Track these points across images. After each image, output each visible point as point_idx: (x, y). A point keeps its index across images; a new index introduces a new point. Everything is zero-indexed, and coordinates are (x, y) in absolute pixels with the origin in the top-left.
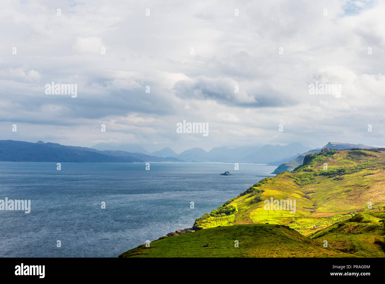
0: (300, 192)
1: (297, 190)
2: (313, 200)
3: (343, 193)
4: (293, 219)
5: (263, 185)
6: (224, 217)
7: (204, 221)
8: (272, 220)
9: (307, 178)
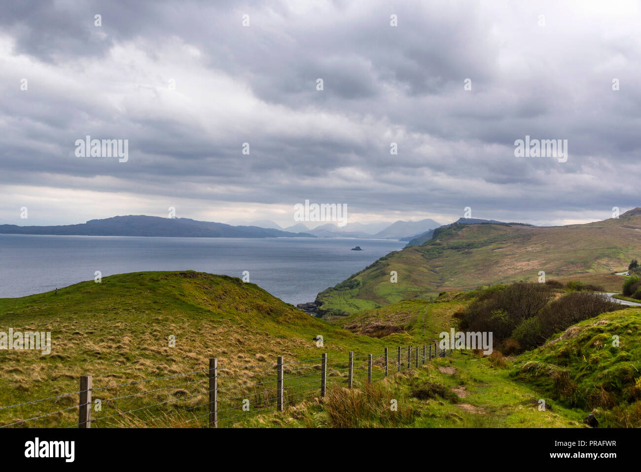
0: (428, 266)
1: (424, 264)
2: (440, 274)
3: (471, 267)
4: (419, 293)
5: (390, 258)
6: (347, 291)
7: (327, 295)
8: (396, 294)
9: (435, 252)
